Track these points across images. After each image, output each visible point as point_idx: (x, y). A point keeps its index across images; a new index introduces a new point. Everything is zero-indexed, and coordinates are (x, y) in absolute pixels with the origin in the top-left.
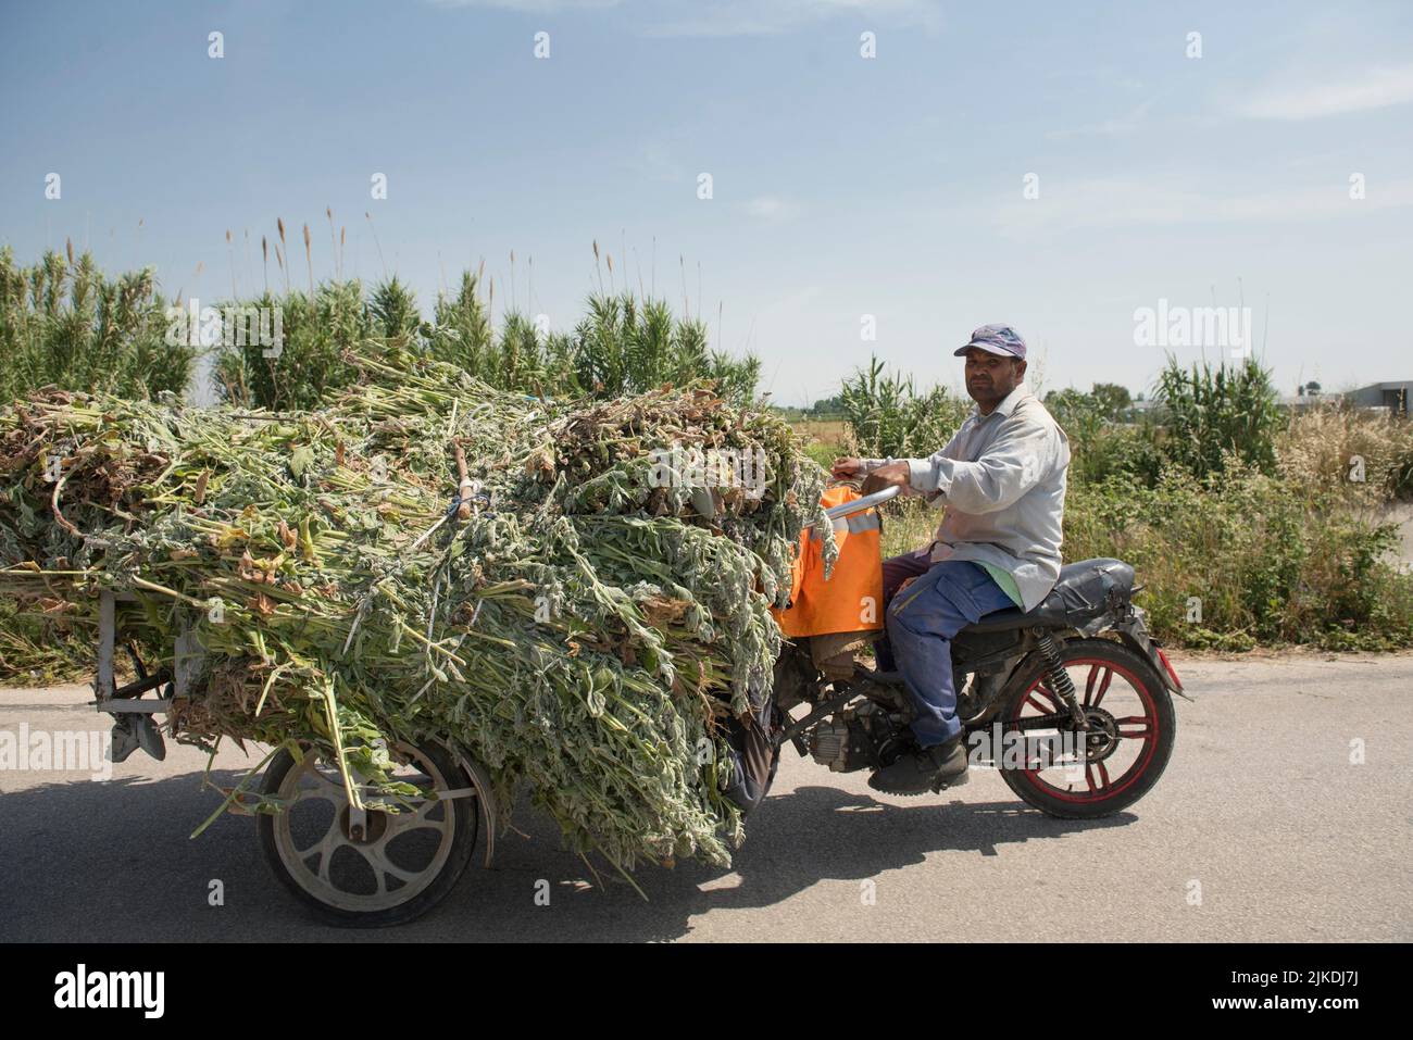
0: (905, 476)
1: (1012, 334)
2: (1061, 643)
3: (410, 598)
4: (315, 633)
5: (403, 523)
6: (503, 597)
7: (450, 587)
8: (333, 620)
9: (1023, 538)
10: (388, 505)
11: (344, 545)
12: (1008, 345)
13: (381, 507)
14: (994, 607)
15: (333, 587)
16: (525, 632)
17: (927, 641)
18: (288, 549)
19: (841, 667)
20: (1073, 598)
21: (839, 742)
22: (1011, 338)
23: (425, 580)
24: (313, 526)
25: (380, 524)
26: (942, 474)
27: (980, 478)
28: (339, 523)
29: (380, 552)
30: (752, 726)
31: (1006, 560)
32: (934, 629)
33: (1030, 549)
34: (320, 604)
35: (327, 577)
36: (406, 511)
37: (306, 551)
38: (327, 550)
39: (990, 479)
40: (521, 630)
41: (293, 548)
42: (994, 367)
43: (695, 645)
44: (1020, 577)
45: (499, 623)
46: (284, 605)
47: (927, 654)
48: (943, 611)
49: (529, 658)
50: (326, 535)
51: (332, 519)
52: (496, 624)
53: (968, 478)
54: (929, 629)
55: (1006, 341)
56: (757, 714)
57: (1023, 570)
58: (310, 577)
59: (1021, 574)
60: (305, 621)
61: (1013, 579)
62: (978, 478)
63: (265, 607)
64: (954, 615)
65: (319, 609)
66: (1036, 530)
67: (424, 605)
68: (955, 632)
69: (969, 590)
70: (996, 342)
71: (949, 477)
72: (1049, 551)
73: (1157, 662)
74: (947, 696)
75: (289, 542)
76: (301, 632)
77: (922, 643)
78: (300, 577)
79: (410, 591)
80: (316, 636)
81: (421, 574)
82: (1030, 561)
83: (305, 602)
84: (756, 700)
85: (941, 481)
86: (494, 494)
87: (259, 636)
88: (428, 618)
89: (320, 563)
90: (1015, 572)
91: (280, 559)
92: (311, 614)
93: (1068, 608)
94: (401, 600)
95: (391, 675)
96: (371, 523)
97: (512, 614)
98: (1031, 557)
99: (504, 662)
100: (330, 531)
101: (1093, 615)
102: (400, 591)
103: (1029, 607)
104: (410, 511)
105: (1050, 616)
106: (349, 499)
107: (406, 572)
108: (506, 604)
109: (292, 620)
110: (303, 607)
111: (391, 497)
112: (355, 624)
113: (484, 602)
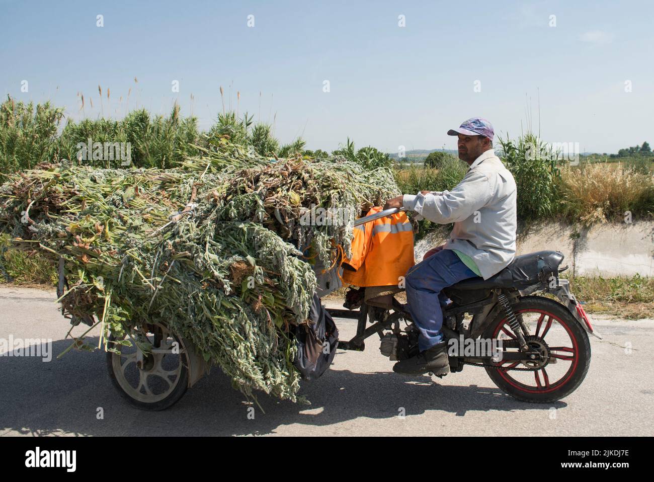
0: (400, 203)
1: (480, 123)
2: (515, 298)
3: (144, 258)
4: (106, 272)
5: (153, 223)
6: (182, 259)
7: (162, 254)
8: (113, 266)
9: (481, 238)
10: (149, 215)
11: (124, 233)
12: (476, 129)
13: (144, 216)
14: (464, 277)
15: (115, 251)
16: (188, 276)
17: (419, 293)
18: (97, 234)
19: (381, 304)
20: (518, 273)
21: (392, 344)
22: (479, 125)
23: (152, 250)
24: (111, 224)
25: (142, 223)
26: (418, 202)
27: (440, 205)
28: (125, 223)
29: (138, 236)
30: (309, 331)
31: (470, 250)
32: (426, 287)
33: (484, 244)
34: (108, 259)
35: (112, 247)
36: (157, 218)
37: (106, 235)
38: (116, 235)
39: (444, 205)
40: (187, 275)
41: (100, 234)
42: (467, 141)
43: (267, 287)
44: (477, 260)
45: (179, 271)
46: (93, 259)
47: (419, 300)
48: (432, 277)
49: (187, 289)
50: (117, 228)
51: (122, 221)
52: (178, 272)
53: (433, 204)
54: (422, 286)
55: (475, 127)
56: (312, 325)
57: (479, 256)
58: (106, 247)
59: (478, 258)
60: (102, 267)
61: (473, 260)
62: (438, 204)
63: (85, 259)
64: (439, 279)
65: (107, 262)
66: (488, 233)
67: (150, 261)
68: (441, 288)
69: (448, 266)
70: (469, 127)
71: (421, 203)
72: (497, 246)
73: (575, 314)
74: (433, 323)
75: (98, 231)
76: (101, 271)
77: (417, 294)
78: (101, 246)
79: (144, 255)
80: (107, 274)
81: (150, 247)
82: (485, 251)
83: (101, 257)
84: (313, 318)
85: (416, 206)
86: (200, 210)
87: (82, 272)
88: (151, 267)
89: (112, 241)
90: (475, 257)
91: (93, 239)
92: (104, 263)
93: (514, 279)
94: (140, 259)
95: (138, 293)
96: (137, 222)
97: (185, 267)
98: (486, 248)
99: (179, 290)
100: (120, 227)
101: (530, 283)
102: (140, 255)
103: (486, 277)
104: (159, 218)
105: (502, 283)
106: (133, 212)
107: (144, 246)
108: (183, 263)
109: (97, 265)
110: (101, 260)
111: (152, 212)
112: (122, 269)
113: (175, 261)
